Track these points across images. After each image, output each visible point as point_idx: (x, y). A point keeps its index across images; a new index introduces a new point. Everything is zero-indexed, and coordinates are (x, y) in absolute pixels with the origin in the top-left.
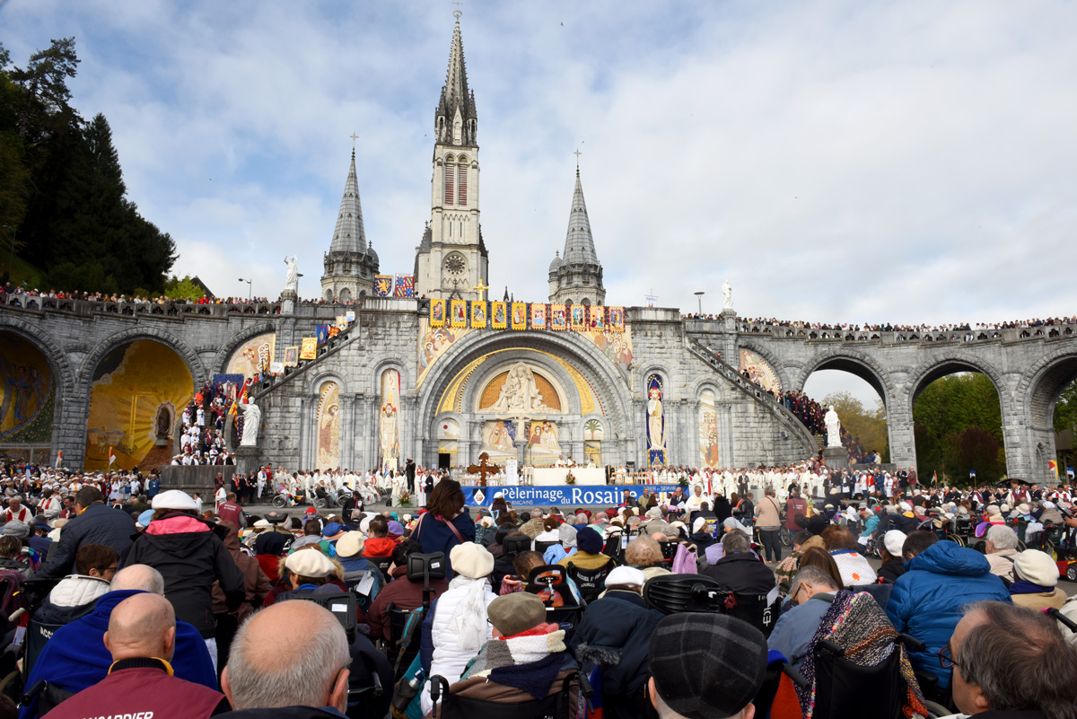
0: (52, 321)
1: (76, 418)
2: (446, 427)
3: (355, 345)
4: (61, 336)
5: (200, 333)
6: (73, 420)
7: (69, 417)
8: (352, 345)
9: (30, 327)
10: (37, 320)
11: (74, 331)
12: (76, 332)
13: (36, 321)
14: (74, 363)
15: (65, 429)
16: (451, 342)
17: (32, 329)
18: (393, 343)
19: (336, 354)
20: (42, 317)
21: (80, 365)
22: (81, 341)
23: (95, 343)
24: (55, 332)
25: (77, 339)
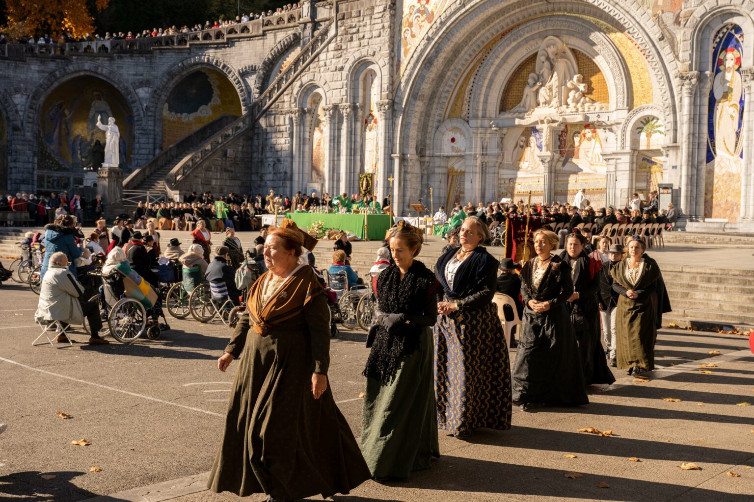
0: (119, 62)
1: (146, 149)
2: (453, 140)
3: (332, 46)
4: (129, 75)
5: (241, 54)
6: (144, 151)
7: (140, 148)
8: (330, 45)
9: (102, 70)
10: (108, 62)
11: (139, 68)
12: (141, 69)
13: (107, 64)
14: (143, 98)
15: (137, 159)
16: (430, 22)
17: (104, 72)
18: (367, 36)
19: (316, 60)
20: (111, 59)
21: (146, 99)
22: (146, 77)
23: (156, 77)
24: (124, 71)
25: (142, 75)
